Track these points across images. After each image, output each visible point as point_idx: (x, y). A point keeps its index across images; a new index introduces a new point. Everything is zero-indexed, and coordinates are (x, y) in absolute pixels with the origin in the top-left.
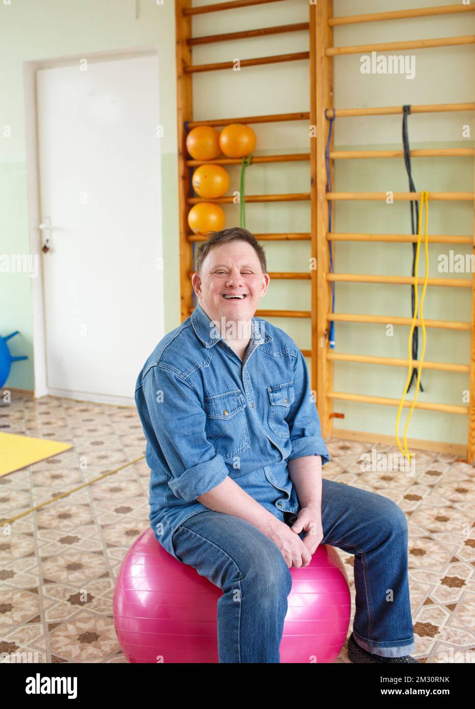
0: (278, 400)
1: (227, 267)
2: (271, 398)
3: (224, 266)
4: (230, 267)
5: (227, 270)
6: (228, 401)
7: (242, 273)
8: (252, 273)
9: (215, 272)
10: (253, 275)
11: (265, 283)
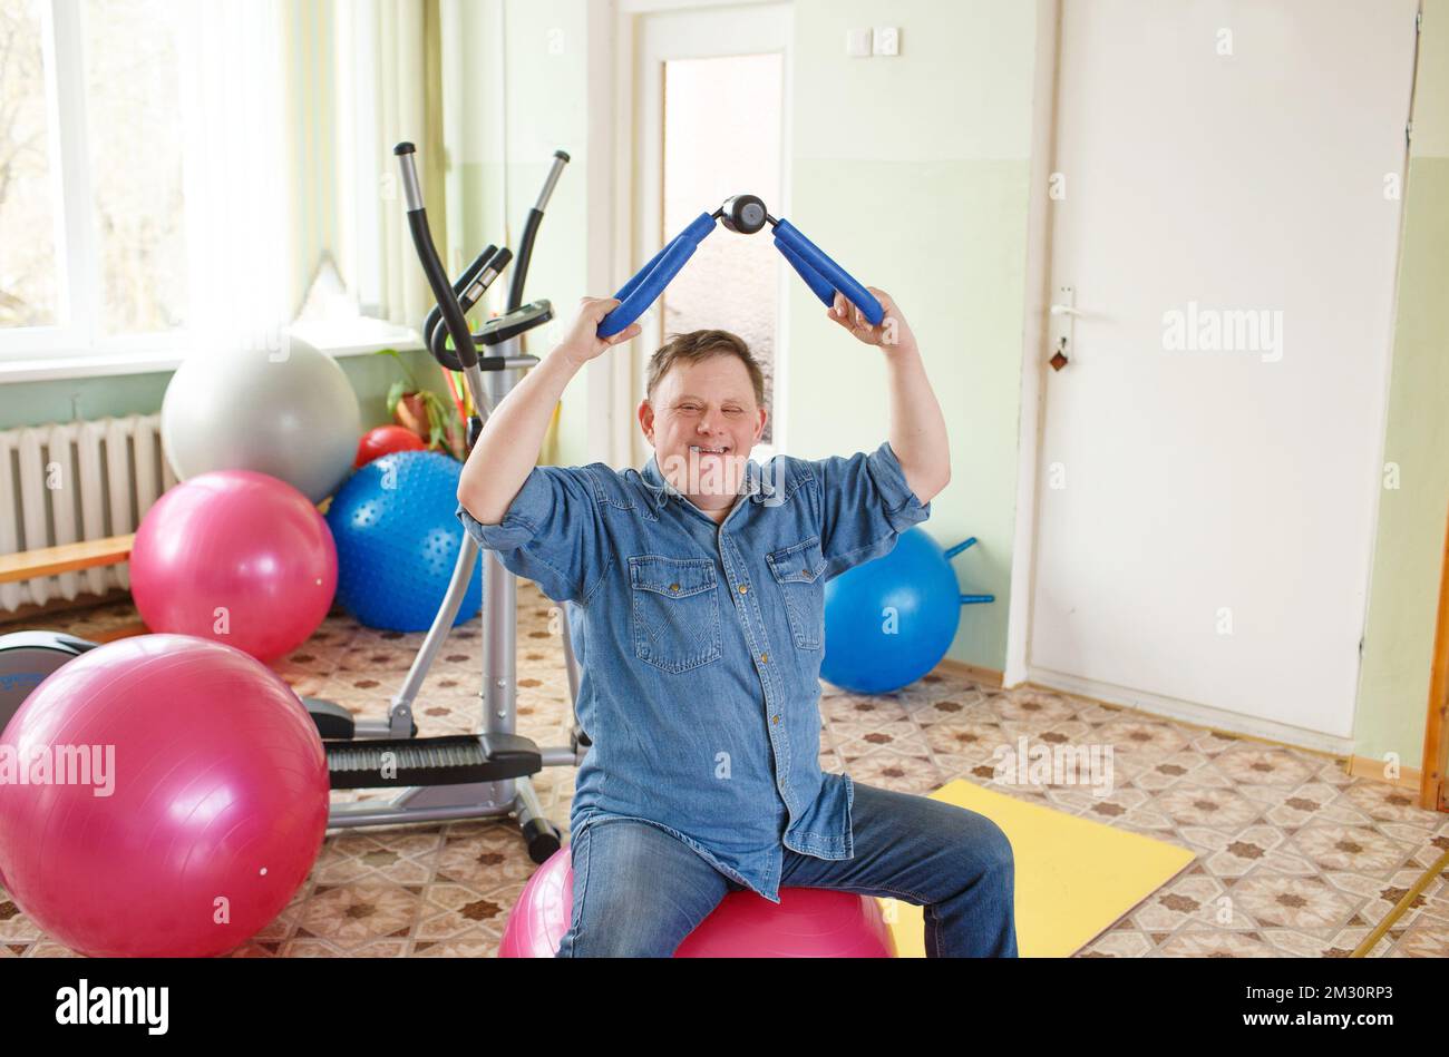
0: (789, 573)
1: (700, 400)
2: (775, 571)
3: (695, 398)
4: (706, 401)
5: (700, 405)
6: (686, 573)
7: (724, 411)
8: (741, 411)
9: (680, 407)
10: (742, 414)
11: (760, 422)
